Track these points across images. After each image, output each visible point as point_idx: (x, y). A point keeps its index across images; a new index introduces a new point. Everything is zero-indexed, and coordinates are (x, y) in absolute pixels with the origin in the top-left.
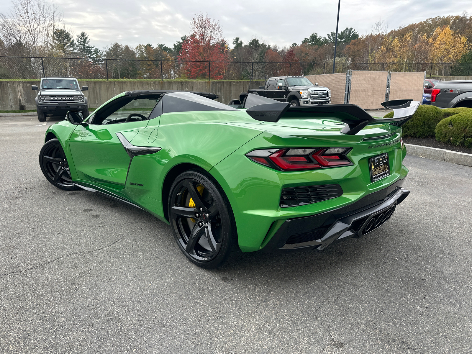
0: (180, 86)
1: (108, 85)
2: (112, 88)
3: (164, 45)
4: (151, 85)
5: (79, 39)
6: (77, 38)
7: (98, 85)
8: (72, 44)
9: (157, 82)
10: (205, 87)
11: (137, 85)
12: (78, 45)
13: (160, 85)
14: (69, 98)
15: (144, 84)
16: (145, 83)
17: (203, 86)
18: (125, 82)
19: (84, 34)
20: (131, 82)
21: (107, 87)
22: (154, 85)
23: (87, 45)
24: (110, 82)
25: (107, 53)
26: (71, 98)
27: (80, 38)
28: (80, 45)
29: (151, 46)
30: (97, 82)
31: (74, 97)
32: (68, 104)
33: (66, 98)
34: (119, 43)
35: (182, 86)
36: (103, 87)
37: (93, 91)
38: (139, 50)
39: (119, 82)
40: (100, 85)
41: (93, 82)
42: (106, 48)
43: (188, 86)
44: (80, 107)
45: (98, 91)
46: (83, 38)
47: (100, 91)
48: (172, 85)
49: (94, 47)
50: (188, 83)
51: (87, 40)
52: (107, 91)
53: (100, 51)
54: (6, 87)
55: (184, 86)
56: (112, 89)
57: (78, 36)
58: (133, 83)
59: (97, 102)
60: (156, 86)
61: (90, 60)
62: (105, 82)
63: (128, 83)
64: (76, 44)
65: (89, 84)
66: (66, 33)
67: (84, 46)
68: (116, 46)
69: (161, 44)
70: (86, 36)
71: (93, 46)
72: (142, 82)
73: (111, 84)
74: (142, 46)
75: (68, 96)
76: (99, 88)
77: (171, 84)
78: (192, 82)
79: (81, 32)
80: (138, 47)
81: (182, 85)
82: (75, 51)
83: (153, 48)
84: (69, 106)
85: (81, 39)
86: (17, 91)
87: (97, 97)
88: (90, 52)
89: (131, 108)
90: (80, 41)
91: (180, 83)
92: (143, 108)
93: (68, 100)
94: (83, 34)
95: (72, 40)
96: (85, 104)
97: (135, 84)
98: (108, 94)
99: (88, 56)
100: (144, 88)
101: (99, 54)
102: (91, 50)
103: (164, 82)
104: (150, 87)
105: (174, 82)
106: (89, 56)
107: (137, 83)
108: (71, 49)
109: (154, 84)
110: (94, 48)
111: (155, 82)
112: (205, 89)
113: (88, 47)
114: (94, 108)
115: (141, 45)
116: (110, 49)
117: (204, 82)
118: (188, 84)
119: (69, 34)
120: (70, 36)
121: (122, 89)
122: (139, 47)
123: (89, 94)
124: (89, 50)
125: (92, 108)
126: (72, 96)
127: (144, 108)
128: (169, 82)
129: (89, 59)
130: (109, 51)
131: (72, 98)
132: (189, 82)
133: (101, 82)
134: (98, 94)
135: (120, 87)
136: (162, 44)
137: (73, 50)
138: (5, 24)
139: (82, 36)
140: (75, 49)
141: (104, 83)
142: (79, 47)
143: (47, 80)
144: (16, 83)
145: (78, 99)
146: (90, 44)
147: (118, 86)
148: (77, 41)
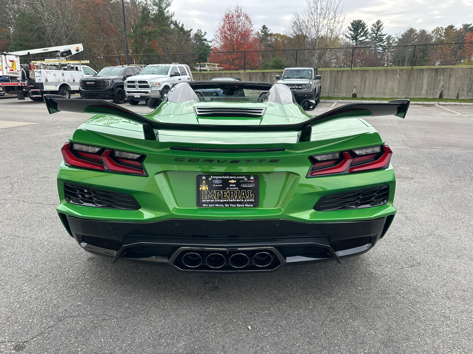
0: (434, 74)
1: (350, 74)
2: (354, 76)
3: (471, 24)
4: (396, 73)
5: (374, 28)
6: (372, 26)
7: (340, 74)
8: (366, 34)
9: (405, 70)
10: (469, 75)
11: (380, 74)
12: (371, 34)
13: (408, 73)
14: (298, 87)
15: (389, 72)
16: (391, 71)
17: (467, 73)
18: (368, 71)
19: (380, 22)
20: (374, 70)
21: (349, 76)
22: (400, 74)
23: (379, 33)
24: (353, 71)
25: (399, 39)
26: (299, 87)
27: (374, 26)
28: (373, 33)
29: (453, 28)
30: (340, 71)
31: (303, 86)
32: (296, 93)
33: (295, 87)
34: (414, 28)
35: (436, 74)
36: (345, 75)
37: (335, 80)
38: (435, 33)
39: (362, 70)
40: (342, 74)
41: (336, 71)
42: (398, 34)
43: (445, 74)
44: (306, 95)
45: (339, 80)
46: (378, 26)
47: (341, 79)
48: (423, 73)
49: (387, 34)
50: (445, 70)
51: (381, 28)
52: (348, 80)
53: (392, 38)
54: (266, 77)
55: (439, 73)
56: (354, 78)
57: (373, 25)
58: (377, 71)
59: (336, 91)
60: (403, 74)
61: (380, 48)
62: (348, 71)
63: (372, 72)
64: (369, 33)
65: (332, 73)
66: (362, 23)
67: (376, 34)
68: (411, 31)
69: (467, 24)
70: (381, 24)
71: (385, 34)
72: (387, 70)
73: (353, 73)
74: (441, 29)
75: (298, 85)
76: (341, 77)
77: (421, 72)
78: (452, 68)
79: (377, 20)
80: (435, 30)
81: (436, 72)
82: (367, 40)
83: (456, 29)
84: (297, 94)
85: (376, 27)
86: (273, 80)
87: (337, 86)
88: (381, 40)
89: (368, 97)
90: (374, 30)
91: (434, 71)
92: (382, 97)
93: (297, 89)
94: (378, 22)
95: (366, 29)
96: (311, 92)
97: (378, 72)
98: (349, 83)
99: (378, 44)
100: (388, 76)
101: (391, 42)
102: (383, 37)
103: (413, 70)
104: (396, 75)
105: (426, 69)
106: (380, 44)
107: (381, 72)
108: (364, 38)
109: (400, 72)
110: (387, 36)
111: (402, 70)
112: (469, 77)
113: (381, 35)
114: (332, 96)
115: (440, 27)
116: (403, 34)
117: (470, 68)
118: (445, 72)
119: (365, 24)
120: (366, 25)
121: (363, 78)
122: (437, 30)
123: (331, 82)
124: (380, 38)
125: (330, 96)
126: (301, 85)
127: (384, 97)
128: (419, 69)
129: (378, 47)
130: (402, 37)
131: (301, 87)
132: (447, 69)
133: (343, 71)
134: (339, 83)
135: (362, 75)
136: (469, 24)
137: (365, 39)
138: (297, 21)
139: (377, 24)
140: (367, 38)
141: (346, 72)
142: (372, 35)
143: (289, 70)
144: (274, 73)
145: (306, 87)
146: (383, 32)
147: (360, 74)
148: (371, 30)
